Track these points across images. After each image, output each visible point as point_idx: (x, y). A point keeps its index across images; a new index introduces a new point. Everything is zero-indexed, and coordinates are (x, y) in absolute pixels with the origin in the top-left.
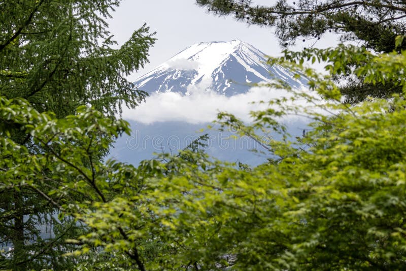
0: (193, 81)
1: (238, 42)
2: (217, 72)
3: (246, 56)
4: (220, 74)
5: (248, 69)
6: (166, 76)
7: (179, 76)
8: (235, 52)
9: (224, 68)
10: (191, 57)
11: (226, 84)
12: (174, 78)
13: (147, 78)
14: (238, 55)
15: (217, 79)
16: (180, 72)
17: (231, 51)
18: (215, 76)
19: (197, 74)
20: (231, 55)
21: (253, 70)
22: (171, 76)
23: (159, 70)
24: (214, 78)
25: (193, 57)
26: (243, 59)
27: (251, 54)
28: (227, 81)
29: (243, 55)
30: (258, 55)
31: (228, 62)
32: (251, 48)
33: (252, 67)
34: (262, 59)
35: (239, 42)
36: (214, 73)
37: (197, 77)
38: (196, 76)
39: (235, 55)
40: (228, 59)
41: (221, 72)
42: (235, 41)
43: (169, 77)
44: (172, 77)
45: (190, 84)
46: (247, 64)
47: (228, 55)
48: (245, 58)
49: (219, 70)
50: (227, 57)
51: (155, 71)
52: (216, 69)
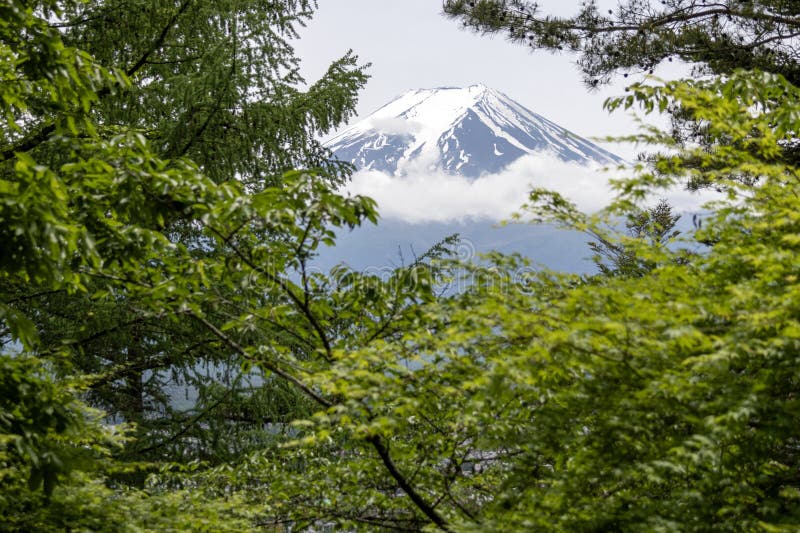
0: (407, 153)
1: (481, 89)
2: (446, 138)
3: (494, 111)
4: (451, 142)
5: (498, 132)
6: (362, 144)
7: (384, 143)
8: (477, 105)
9: (457, 131)
10: (404, 113)
11: (461, 156)
12: (375, 148)
13: (332, 147)
14: (481, 109)
15: (446, 148)
16: (385, 138)
17: (470, 104)
18: (444, 145)
19: (414, 140)
20: (469, 110)
21: (505, 135)
22: (370, 144)
23: (351, 134)
24: (442, 147)
25: (408, 114)
26: (490, 117)
27: (503, 107)
28: (462, 152)
29: (490, 111)
30: (512, 109)
31: (465, 121)
32: (502, 98)
33: (503, 129)
34: (522, 116)
35: (483, 88)
36: (442, 140)
37: (413, 147)
38: (411, 144)
39: (475, 110)
40: (464, 116)
41: (454, 137)
42: (477, 86)
43: (367, 145)
44: (372, 146)
45: (402, 158)
46: (497, 125)
47: (464, 110)
48: (492, 115)
49: (450, 134)
50: (463, 112)
51: (345, 135)
52: (445, 134)
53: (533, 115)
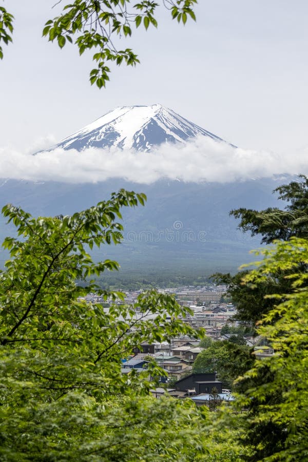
0: (116, 143)
1: (158, 107)
2: (138, 134)
3: (166, 120)
4: (141, 137)
5: (168, 132)
6: (89, 137)
7: (102, 137)
8: (156, 116)
9: (144, 131)
10: (114, 120)
11: (147, 146)
12: (97, 140)
13: (72, 139)
14: (158, 119)
15: (138, 141)
16: (103, 134)
17: (152, 115)
18: (137, 139)
19: (120, 136)
20: (152, 119)
21: (172, 134)
22: (94, 138)
23: (84, 132)
24: (135, 140)
25: (116, 120)
26: (163, 123)
27: (171, 118)
28: (147, 143)
29: (163, 119)
30: (177, 120)
31: (149, 125)
32: (171, 112)
33: (171, 130)
34: (182, 123)
35: (160, 106)
36: (136, 136)
38: (118, 138)
39: (155, 119)
40: (149, 122)
41: (143, 134)
42: (156, 105)
43: (92, 138)
44: (95, 139)
45: (112, 146)
46: (167, 127)
47: (149, 119)
48: (165, 122)
49: (140, 133)
50: (148, 120)
51: (79, 133)
52: (138, 132)
53: (188, 122)
